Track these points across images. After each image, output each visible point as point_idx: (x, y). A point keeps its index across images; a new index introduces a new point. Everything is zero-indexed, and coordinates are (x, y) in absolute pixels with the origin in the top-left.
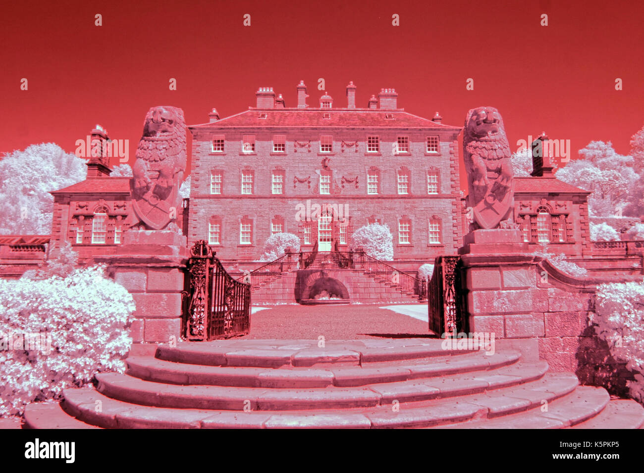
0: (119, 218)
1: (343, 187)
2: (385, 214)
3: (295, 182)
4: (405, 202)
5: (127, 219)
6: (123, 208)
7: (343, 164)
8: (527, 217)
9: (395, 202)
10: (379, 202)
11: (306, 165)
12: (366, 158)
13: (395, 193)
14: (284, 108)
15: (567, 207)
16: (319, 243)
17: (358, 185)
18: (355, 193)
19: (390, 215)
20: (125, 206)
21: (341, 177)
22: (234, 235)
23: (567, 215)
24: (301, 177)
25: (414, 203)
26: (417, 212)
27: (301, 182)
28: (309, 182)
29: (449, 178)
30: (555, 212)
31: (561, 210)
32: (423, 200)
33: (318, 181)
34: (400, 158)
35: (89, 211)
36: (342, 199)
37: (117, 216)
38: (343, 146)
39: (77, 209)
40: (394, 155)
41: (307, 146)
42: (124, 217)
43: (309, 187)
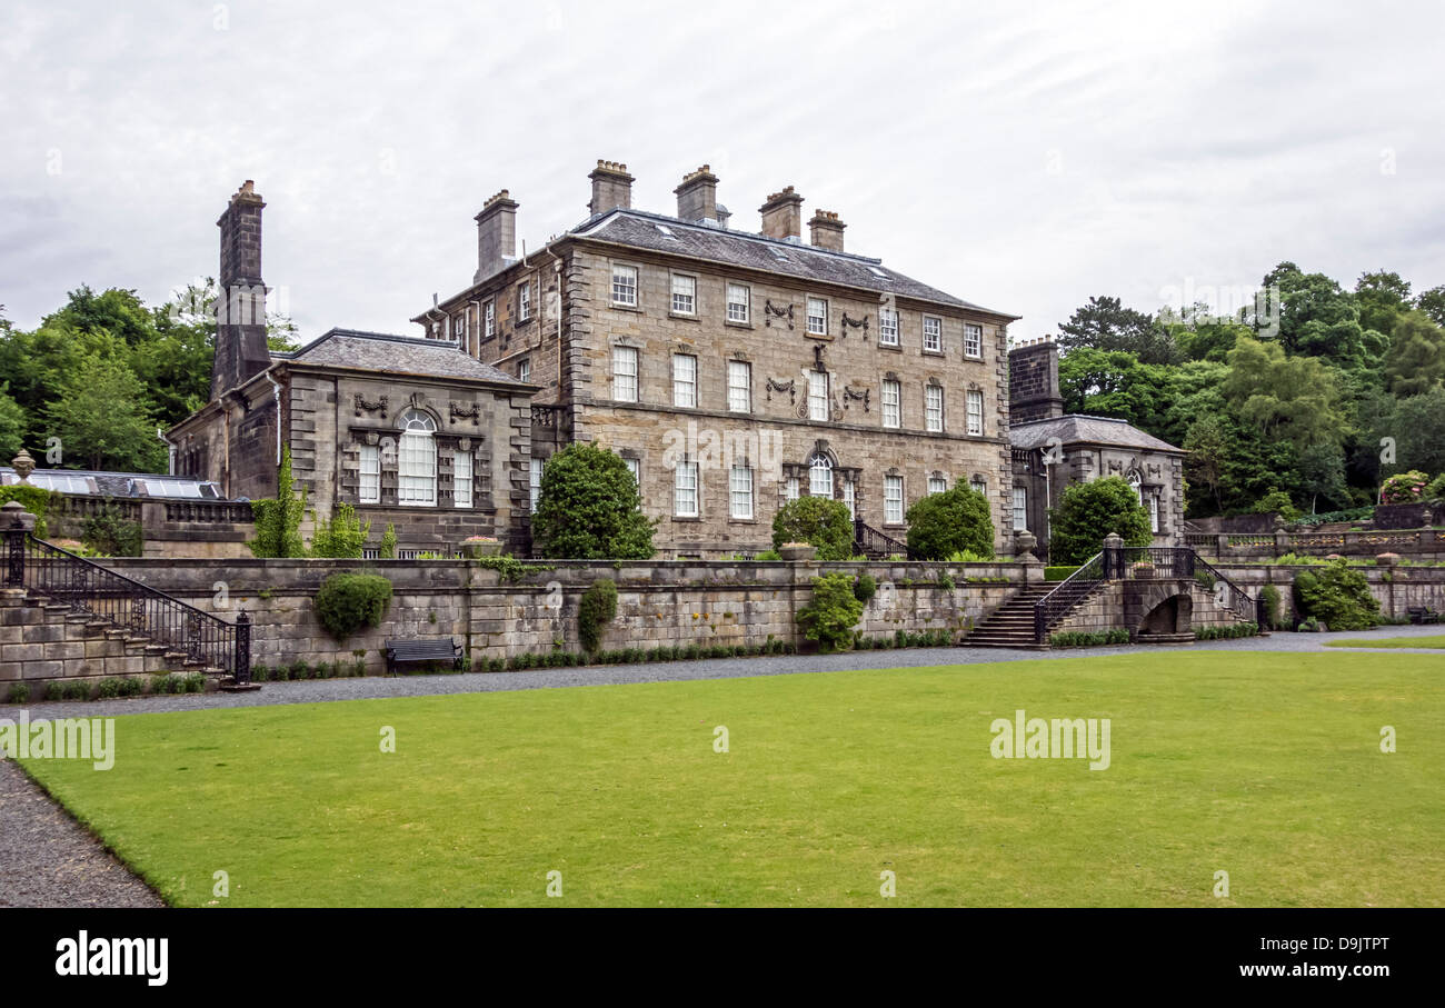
1: (846, 407)
2: (908, 468)
3: (769, 389)
4: (936, 447)
5: (482, 448)
6: (470, 420)
7: (846, 363)
9: (923, 446)
10: (899, 444)
11: (785, 356)
12: (879, 355)
13: (922, 429)
17: (870, 406)
18: (866, 422)
19: (916, 470)
20: (476, 416)
21: (842, 387)
22: (664, 495)
23: (1160, 487)
24: (779, 381)
25: (949, 449)
26: (954, 468)
27: (780, 389)
28: (793, 393)
29: (995, 408)
31: (1154, 479)
32: (962, 444)
33: (806, 391)
34: (928, 361)
35: (388, 423)
36: (845, 433)
37: (461, 438)
38: (844, 325)
39: (358, 415)
40: (918, 353)
41: (786, 316)
42: (476, 443)
43: (793, 402)
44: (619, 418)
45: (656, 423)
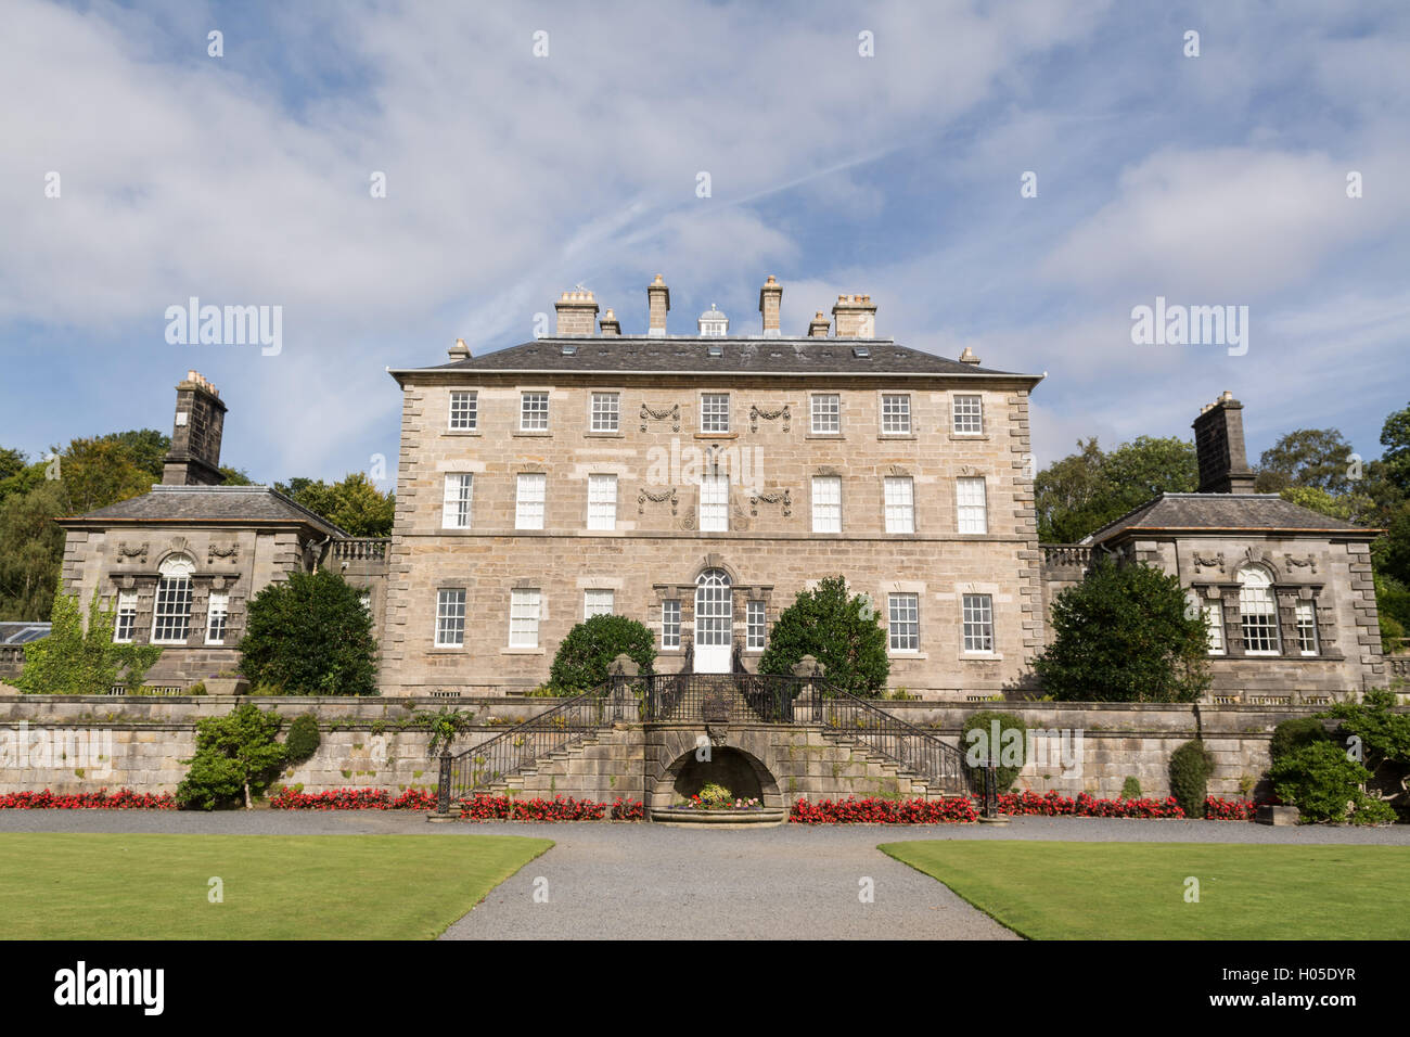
0: (218, 583)
1: (754, 513)
3: (641, 501)
4: (901, 553)
5: (237, 585)
6: (228, 559)
8: (1214, 593)
9: (878, 553)
10: (840, 552)
12: (809, 446)
13: (876, 531)
14: (617, 336)
15: (1317, 568)
16: (697, 648)
17: (791, 508)
18: (784, 528)
20: (235, 555)
22: (495, 626)
23: (1317, 588)
24: (656, 491)
25: (923, 553)
26: (933, 577)
27: (656, 501)
28: (675, 502)
29: (1009, 497)
30: (1285, 578)
31: (1302, 575)
32: (946, 546)
33: (696, 499)
34: (889, 447)
35: (149, 567)
36: (753, 545)
37: (213, 577)
38: (754, 418)
39: (119, 561)
40: (874, 439)
41: (670, 417)
42: (230, 581)
43: (674, 513)
44: (446, 546)
45: (489, 549)
